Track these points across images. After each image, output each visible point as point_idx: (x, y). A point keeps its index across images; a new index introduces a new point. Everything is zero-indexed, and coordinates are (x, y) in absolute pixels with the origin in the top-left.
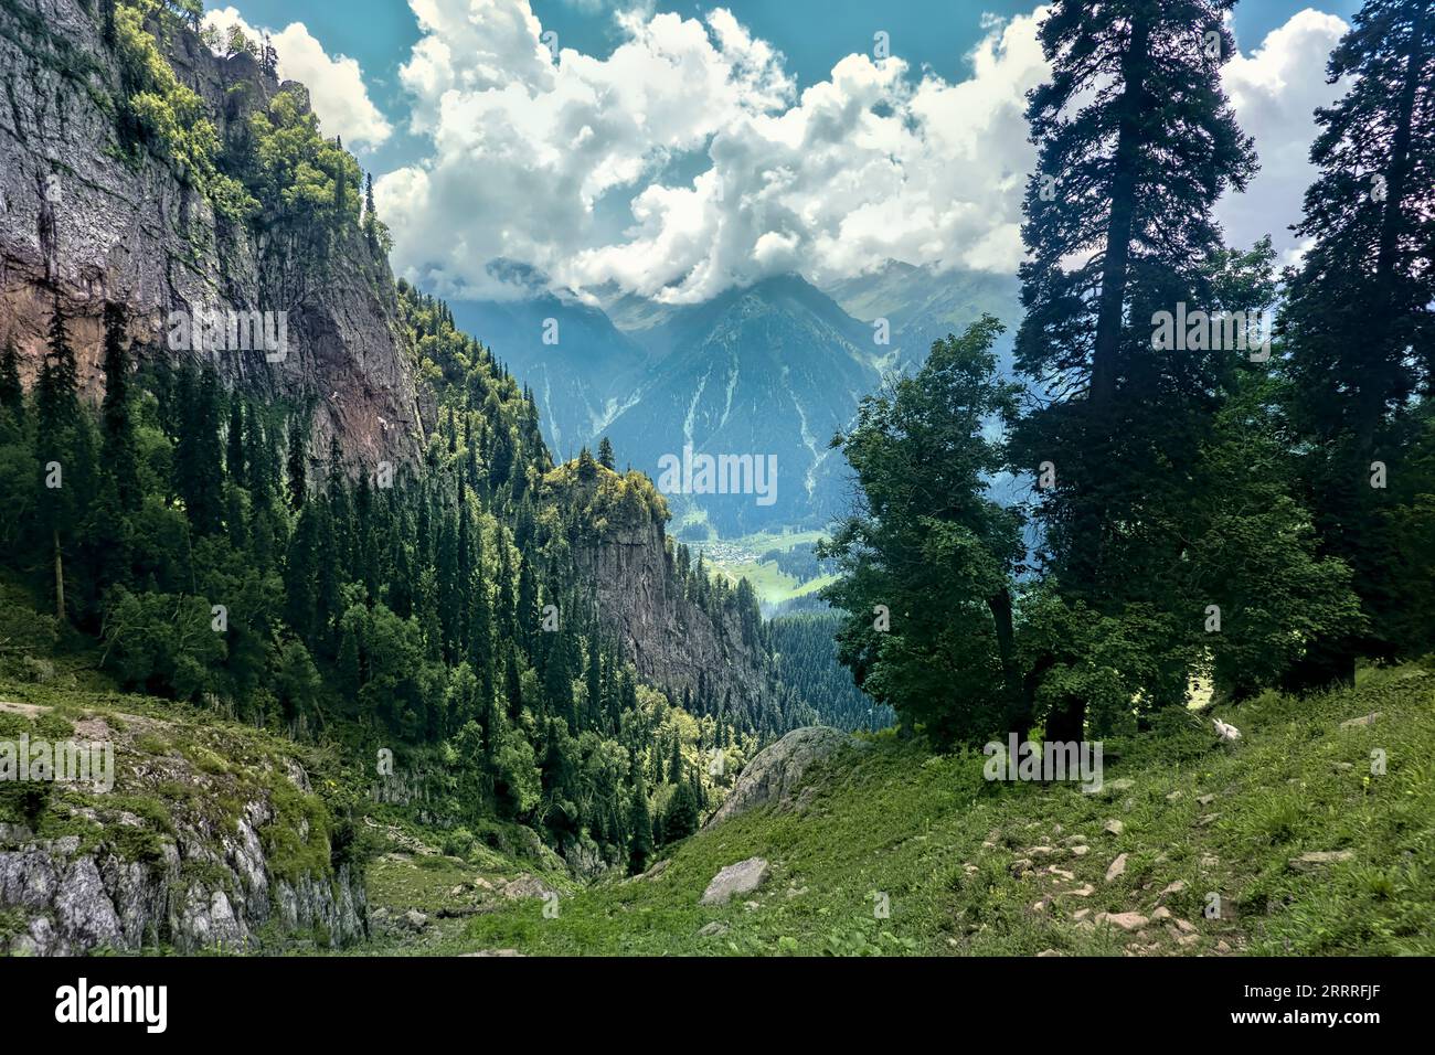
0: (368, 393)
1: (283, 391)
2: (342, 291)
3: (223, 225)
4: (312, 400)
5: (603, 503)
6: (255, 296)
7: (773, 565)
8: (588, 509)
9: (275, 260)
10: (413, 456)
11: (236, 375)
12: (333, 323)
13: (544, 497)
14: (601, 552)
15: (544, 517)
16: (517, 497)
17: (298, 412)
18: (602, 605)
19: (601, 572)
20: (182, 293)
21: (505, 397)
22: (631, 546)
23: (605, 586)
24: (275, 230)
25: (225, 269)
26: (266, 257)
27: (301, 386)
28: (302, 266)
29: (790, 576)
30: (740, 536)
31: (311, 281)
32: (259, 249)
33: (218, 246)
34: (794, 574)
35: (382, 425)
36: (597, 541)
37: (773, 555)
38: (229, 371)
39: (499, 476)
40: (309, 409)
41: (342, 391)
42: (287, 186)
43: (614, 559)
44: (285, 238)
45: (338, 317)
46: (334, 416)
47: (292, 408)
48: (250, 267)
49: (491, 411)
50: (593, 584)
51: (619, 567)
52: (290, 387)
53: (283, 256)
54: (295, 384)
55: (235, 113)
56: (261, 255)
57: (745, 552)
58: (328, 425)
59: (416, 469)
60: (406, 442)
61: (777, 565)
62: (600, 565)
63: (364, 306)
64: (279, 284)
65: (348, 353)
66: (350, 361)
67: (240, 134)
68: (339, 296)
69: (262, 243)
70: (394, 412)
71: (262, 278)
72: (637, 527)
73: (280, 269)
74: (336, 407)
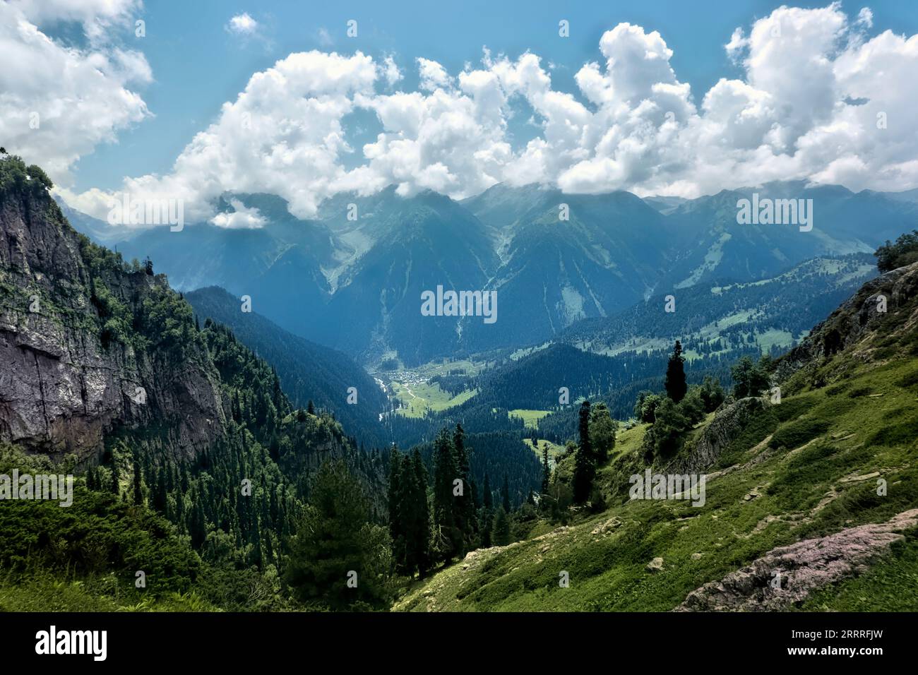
0: (202, 411)
1: (166, 418)
2: (189, 373)
3: (139, 354)
4: (179, 421)
5: (310, 432)
6: (153, 380)
7: (437, 386)
8: (303, 436)
9: (160, 363)
10: (222, 431)
11: (148, 418)
12: (186, 388)
13: (283, 430)
14: (310, 455)
15: (283, 442)
16: (270, 432)
17: (174, 427)
18: (312, 479)
19: (311, 464)
20: (126, 393)
21: (262, 376)
22: (324, 451)
23: (313, 471)
24: (159, 349)
25: (141, 374)
26: (156, 362)
27: (174, 415)
28: (171, 365)
29: (446, 392)
30: (418, 365)
31: (176, 372)
32: (153, 359)
33: (137, 365)
34: (450, 390)
35: (208, 422)
36: (309, 451)
37: (436, 379)
38: (145, 417)
39: (261, 421)
40: (178, 424)
41: (191, 414)
42: (163, 330)
43: (316, 458)
44: (164, 353)
45: (188, 386)
46: (188, 425)
47: (171, 425)
48: (149, 368)
49: (256, 386)
50: (307, 470)
51: (319, 461)
52: (170, 416)
53: (163, 362)
54: (171, 415)
55: (138, 297)
56: (153, 361)
57: (420, 376)
58: (187, 430)
59: (224, 437)
60: (219, 426)
61: (439, 385)
62: (310, 461)
63: (198, 375)
64: (162, 373)
65: (193, 400)
66: (194, 402)
67: (140, 307)
68: (188, 376)
69: (154, 356)
70: (213, 415)
71: (155, 371)
72: (326, 442)
73: (162, 366)
74: (189, 422)
